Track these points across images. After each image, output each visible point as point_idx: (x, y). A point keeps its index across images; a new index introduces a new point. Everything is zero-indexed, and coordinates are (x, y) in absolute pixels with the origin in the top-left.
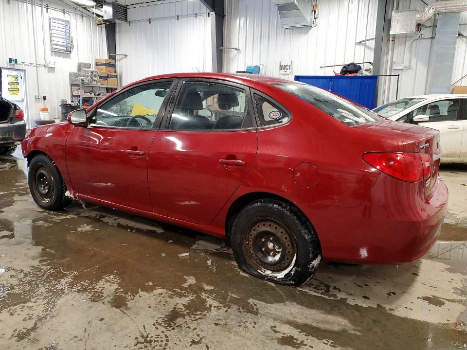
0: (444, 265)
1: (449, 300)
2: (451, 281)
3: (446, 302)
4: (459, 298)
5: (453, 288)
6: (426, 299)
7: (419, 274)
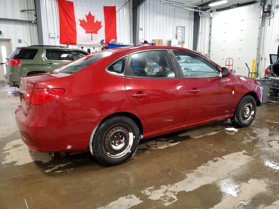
0: (19, 164)
1: (11, 149)
2: (12, 157)
3: (12, 148)
4: (7, 152)
5: (10, 154)
6: (21, 145)
7: (29, 153)
